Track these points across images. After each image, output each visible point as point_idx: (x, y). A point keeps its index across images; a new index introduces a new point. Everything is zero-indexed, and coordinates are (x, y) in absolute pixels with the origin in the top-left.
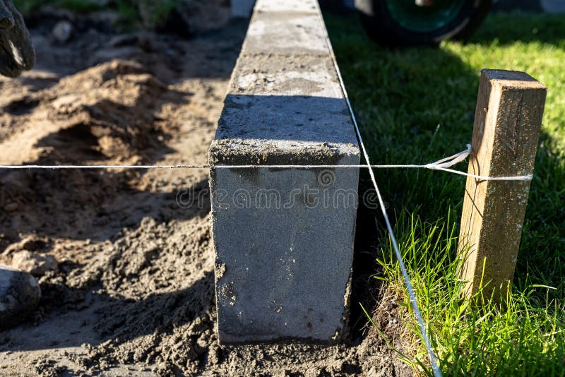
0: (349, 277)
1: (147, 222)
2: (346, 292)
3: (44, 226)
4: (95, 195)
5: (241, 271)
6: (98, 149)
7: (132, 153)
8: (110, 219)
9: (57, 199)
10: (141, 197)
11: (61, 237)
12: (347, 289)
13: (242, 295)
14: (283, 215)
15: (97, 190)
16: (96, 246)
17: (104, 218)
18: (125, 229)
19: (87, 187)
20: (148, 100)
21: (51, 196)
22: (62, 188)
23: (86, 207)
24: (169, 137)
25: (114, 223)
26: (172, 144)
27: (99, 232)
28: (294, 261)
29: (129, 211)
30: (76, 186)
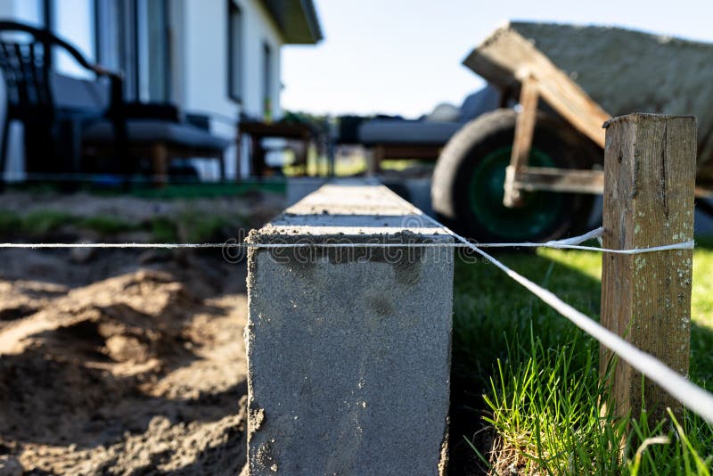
0: (444, 434)
1: (158, 423)
2: (440, 458)
3: (14, 428)
4: (92, 398)
5: (286, 421)
6: (104, 350)
7: (150, 355)
8: (109, 425)
9: (39, 399)
10: (153, 403)
11: (33, 442)
12: (443, 452)
13: (287, 463)
14: (349, 331)
15: (96, 392)
16: (83, 454)
17: (99, 423)
18: (127, 434)
19: (83, 387)
20: (178, 310)
21: (31, 394)
22: (49, 386)
23: (78, 410)
24: (200, 346)
25: (111, 429)
26: (204, 352)
27: (90, 439)
28: (364, 405)
29: (135, 417)
30: (68, 384)
